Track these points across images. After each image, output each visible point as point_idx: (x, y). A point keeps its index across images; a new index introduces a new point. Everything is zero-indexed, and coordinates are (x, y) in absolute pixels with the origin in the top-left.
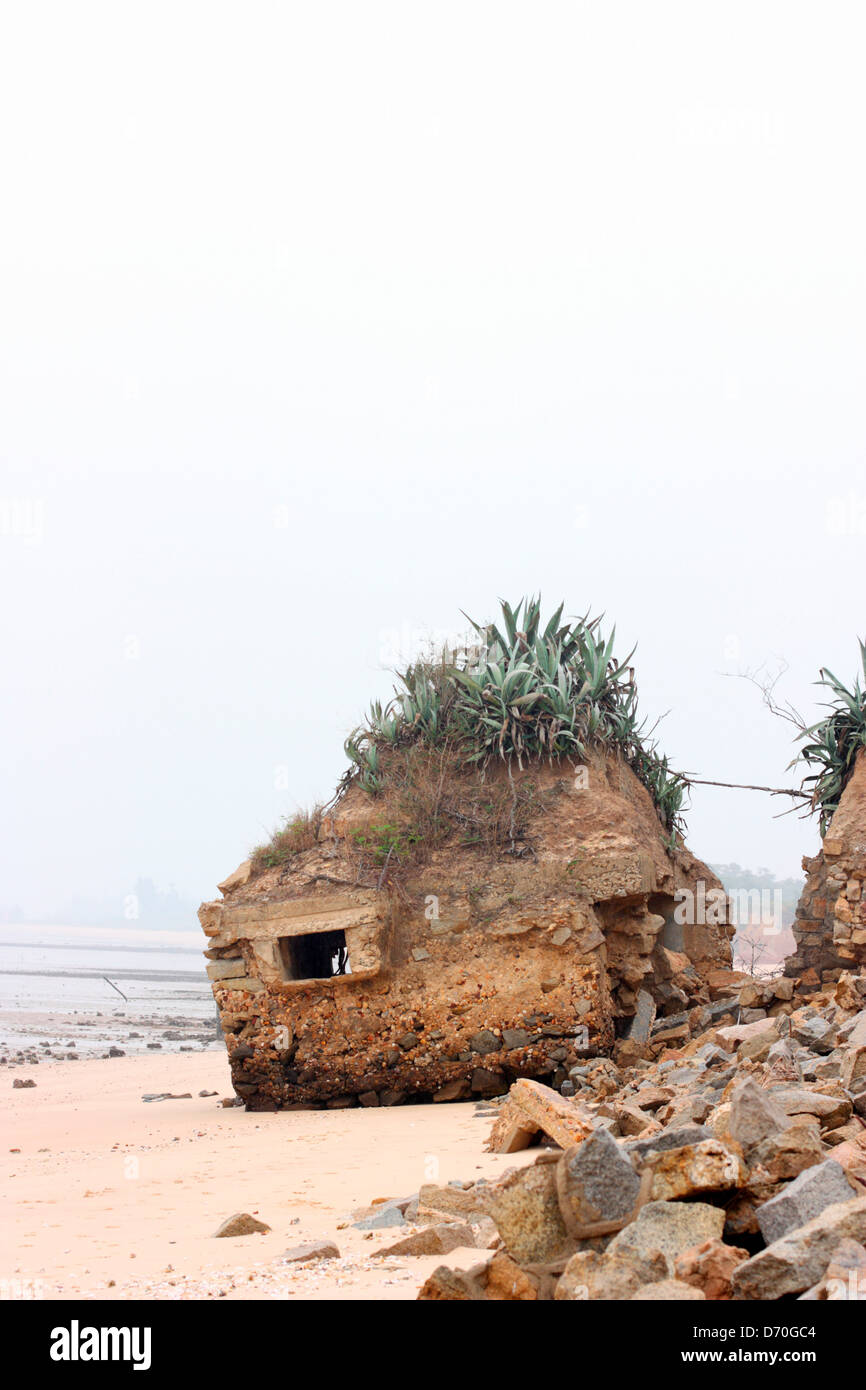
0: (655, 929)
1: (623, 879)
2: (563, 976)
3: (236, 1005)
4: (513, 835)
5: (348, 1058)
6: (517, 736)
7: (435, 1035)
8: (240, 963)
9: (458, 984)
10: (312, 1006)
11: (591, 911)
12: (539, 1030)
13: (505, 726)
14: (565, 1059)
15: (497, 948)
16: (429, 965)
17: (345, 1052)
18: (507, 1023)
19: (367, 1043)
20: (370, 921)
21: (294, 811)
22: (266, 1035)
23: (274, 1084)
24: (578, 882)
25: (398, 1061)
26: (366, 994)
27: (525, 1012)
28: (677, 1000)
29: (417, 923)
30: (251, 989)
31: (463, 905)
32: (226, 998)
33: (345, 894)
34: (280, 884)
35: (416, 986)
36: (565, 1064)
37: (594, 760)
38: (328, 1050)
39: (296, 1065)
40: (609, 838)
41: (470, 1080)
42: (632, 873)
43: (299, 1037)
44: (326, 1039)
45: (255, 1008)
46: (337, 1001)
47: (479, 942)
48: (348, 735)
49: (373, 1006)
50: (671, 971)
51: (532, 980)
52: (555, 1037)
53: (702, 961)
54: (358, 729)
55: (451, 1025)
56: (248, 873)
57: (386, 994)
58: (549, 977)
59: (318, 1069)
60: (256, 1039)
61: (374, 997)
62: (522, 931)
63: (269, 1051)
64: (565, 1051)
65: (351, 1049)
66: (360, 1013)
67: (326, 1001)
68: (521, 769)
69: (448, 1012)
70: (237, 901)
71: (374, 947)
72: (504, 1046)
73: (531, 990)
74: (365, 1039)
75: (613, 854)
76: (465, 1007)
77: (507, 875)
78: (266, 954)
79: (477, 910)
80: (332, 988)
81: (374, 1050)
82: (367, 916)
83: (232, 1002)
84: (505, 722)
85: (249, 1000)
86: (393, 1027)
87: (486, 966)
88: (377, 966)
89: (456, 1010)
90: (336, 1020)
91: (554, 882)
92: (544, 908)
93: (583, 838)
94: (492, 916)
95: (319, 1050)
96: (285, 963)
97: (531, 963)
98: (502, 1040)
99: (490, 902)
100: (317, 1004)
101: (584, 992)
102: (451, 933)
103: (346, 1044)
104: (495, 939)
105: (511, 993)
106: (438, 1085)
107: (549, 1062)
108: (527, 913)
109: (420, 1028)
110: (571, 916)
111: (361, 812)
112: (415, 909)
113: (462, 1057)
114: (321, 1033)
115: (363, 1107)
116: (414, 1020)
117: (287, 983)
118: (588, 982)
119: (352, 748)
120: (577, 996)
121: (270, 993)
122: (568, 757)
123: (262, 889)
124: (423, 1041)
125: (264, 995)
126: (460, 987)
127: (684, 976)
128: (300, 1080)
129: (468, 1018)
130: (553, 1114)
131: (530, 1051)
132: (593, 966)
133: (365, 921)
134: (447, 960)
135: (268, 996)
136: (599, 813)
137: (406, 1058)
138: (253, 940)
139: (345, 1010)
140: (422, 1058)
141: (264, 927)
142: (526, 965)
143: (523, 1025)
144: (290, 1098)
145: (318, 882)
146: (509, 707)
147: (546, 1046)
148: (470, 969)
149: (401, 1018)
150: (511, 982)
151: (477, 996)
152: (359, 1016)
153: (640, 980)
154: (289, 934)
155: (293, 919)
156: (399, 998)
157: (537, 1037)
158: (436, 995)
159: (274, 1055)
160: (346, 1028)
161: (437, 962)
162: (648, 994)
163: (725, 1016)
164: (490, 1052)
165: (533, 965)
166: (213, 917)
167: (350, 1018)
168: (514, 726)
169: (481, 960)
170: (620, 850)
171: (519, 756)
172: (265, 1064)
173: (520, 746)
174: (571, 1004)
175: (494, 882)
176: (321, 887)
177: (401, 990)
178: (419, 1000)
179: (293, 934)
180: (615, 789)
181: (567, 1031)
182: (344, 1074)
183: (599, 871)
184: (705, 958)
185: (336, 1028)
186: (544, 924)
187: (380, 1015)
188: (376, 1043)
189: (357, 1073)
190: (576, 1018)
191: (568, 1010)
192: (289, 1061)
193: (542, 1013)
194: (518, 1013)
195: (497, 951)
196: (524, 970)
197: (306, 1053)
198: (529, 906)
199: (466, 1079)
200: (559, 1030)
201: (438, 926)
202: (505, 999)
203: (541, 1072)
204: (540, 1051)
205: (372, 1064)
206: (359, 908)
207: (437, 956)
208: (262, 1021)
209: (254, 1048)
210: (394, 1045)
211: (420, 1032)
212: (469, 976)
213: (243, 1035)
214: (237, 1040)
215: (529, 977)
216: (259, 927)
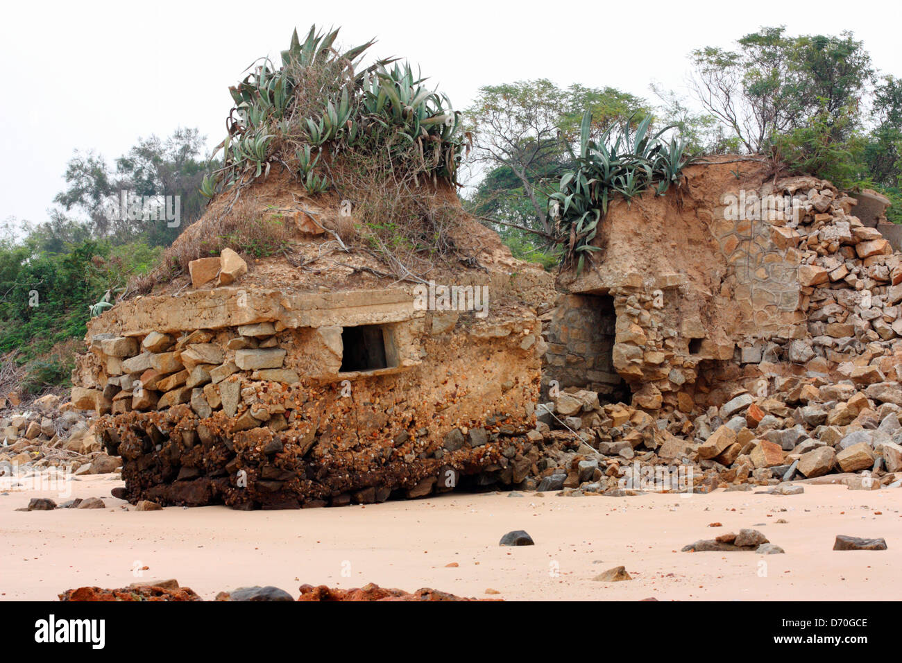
1: (545, 293)
2: (516, 379)
3: (277, 397)
5: (356, 454)
7: (422, 432)
8: (278, 353)
9: (442, 383)
12: (498, 429)
14: (514, 457)
15: (474, 350)
17: (356, 448)
18: (474, 422)
19: (373, 438)
20: (420, 316)
22: (297, 429)
23: (301, 480)
24: (516, 293)
25: (392, 457)
27: (489, 411)
30: (287, 380)
32: (265, 390)
33: (397, 287)
35: (414, 383)
36: (512, 462)
38: (343, 445)
39: (314, 460)
41: (438, 477)
43: (321, 432)
44: (342, 435)
45: (291, 400)
47: (462, 344)
49: (383, 402)
51: (496, 382)
52: (510, 436)
55: (435, 422)
58: (507, 379)
59: (333, 465)
60: (289, 433)
61: (385, 394)
63: (297, 446)
64: (514, 450)
65: (360, 445)
69: (434, 409)
71: (420, 342)
72: (469, 444)
73: (494, 391)
74: (372, 435)
76: (445, 406)
81: (377, 446)
82: (420, 311)
85: (286, 392)
86: (394, 424)
87: (464, 366)
89: (439, 408)
90: (354, 414)
92: (515, 314)
95: (335, 445)
98: (469, 437)
101: (532, 394)
102: (444, 333)
103: (357, 439)
104: (476, 341)
105: (480, 393)
106: (416, 481)
107: (502, 459)
108: (507, 319)
109: (412, 425)
113: (438, 454)
114: (339, 428)
116: (412, 416)
117: (342, 375)
118: (535, 386)
120: (526, 398)
121: (304, 386)
124: (413, 437)
125: (298, 387)
126: (444, 387)
128: (319, 475)
129: (446, 416)
131: (489, 449)
134: (437, 360)
135: (301, 388)
137: (399, 454)
138: (316, 329)
139: (362, 404)
140: (410, 455)
141: (328, 316)
142: (493, 367)
143: (486, 424)
144: (312, 494)
147: (502, 444)
148: (453, 369)
149: (402, 414)
150: (480, 383)
151: (454, 396)
152: (372, 411)
154: (351, 324)
155: (354, 309)
156: (403, 395)
157: (496, 435)
158: (428, 393)
159: (300, 450)
160: (359, 423)
161: (432, 361)
164: (458, 450)
165: (498, 366)
167: (366, 413)
169: (461, 361)
172: (292, 459)
174: (522, 405)
176: (370, 280)
177: (404, 387)
178: (417, 398)
179: (355, 325)
181: (518, 431)
182: (352, 471)
183: (530, 284)
185: (352, 423)
186: (518, 329)
187: (386, 411)
188: (379, 439)
189: (363, 469)
190: (525, 418)
191: (519, 412)
192: (308, 456)
193: (501, 413)
194: (483, 412)
195: (474, 352)
196: (491, 372)
197: (325, 448)
198: (502, 311)
199: (436, 475)
200: (512, 430)
201: (437, 326)
202: (475, 399)
203: (494, 469)
204: (497, 449)
205: (375, 460)
206: (412, 301)
207: (432, 355)
208: (295, 414)
209: (286, 442)
210: (392, 442)
211: (411, 429)
212: (450, 376)
213: (273, 429)
214: (271, 434)
215: (493, 379)
216: (323, 316)
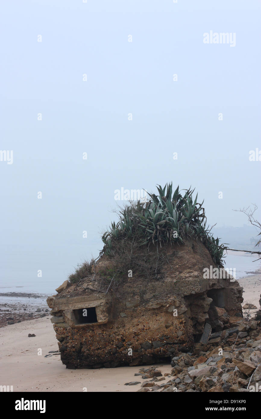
0: (209, 303)
1: (194, 288)
2: (173, 322)
3: (61, 333)
4: (157, 271)
5: (99, 351)
6: (159, 235)
7: (129, 343)
8: (61, 318)
9: (136, 325)
10: (86, 333)
11: (183, 299)
12: (165, 341)
13: (154, 232)
14: (174, 352)
15: (150, 313)
16: (126, 319)
17: (98, 349)
18: (154, 339)
20: (103, 304)
21: (84, 262)
22: (71, 343)
23: (74, 360)
24: (178, 289)
25: (116, 352)
26: (105, 329)
27: (160, 335)
28: (219, 326)
29: (121, 304)
30: (65, 327)
31: (138, 298)
32: (57, 330)
33: (96, 295)
34: (75, 290)
35: (122, 326)
36: (174, 354)
37: (187, 243)
38: (92, 348)
39: (82, 353)
40: (190, 272)
41: (142, 359)
42: (197, 285)
43: (82, 343)
44: (92, 344)
45: (67, 333)
46: (95, 331)
47: (143, 311)
48: (102, 235)
49: (107, 333)
50: (218, 316)
51: (162, 324)
52: (171, 344)
53: (231, 311)
54: (106, 232)
55: (135, 340)
56: (66, 285)
57: (112, 328)
58: (168, 323)
59: (89, 354)
60: (68, 344)
61: (108, 330)
62: (158, 307)
63: (72, 348)
64: (174, 349)
65: (100, 348)
66: (103, 335)
67: (91, 331)
68: (161, 247)
69: (133, 335)
70: (59, 297)
71: (105, 314)
72: (153, 347)
73: (162, 327)
74: (105, 344)
75: (190, 279)
76: (139, 333)
77: (153, 286)
78: (69, 316)
79: (143, 299)
80: (93, 326)
81: (108, 348)
82: (103, 303)
83: (59, 331)
84: (155, 231)
85: (65, 331)
86: (114, 340)
87: (146, 319)
88: (107, 320)
89: (136, 334)
90: (95, 337)
91: (170, 289)
92: (165, 299)
93: (181, 272)
94: (147, 301)
95: (89, 348)
96: (76, 318)
97: (162, 318)
98: (152, 345)
99: (147, 296)
100: (88, 332)
101: (180, 328)
102: (133, 308)
103: (98, 346)
104: (149, 309)
105: (155, 328)
106: (131, 360)
107: (168, 353)
108: (160, 301)
109: (124, 341)
110: (175, 302)
111: (106, 263)
112: (121, 299)
113: (139, 351)
114: (90, 342)
115: (105, 368)
116: (122, 338)
117: (76, 326)
118: (182, 325)
119: (104, 239)
120: (178, 330)
121: (72, 328)
122: (178, 242)
123: (69, 292)
124: (125, 345)
125: (70, 329)
126: (137, 326)
127: (223, 317)
128: (83, 358)
129: (140, 337)
131: (162, 349)
132: (183, 319)
134: (132, 317)
135: (71, 329)
136: (187, 263)
137: (119, 351)
138: (64, 311)
139: (98, 334)
140: (125, 351)
141: (68, 306)
142: (160, 319)
143: (159, 339)
144: (80, 364)
145: (87, 290)
146: (156, 226)
147: (167, 347)
148: (141, 320)
149: (117, 337)
150: (155, 325)
151: (143, 329)
152: (103, 336)
153: (204, 322)
154: (77, 309)
155: (78, 303)
156: (116, 330)
157: (164, 344)
158: (129, 329)
159: (74, 350)
160: (98, 340)
161: (129, 318)
162: (209, 325)
164: (148, 349)
166: (51, 302)
167: (100, 337)
168: (158, 232)
169: (144, 317)
170: (193, 277)
171: (160, 242)
172: (71, 353)
173: (160, 239)
174: (176, 332)
175: (149, 289)
176: (87, 292)
177: (117, 327)
178: (123, 331)
180: (195, 252)
181: (175, 342)
182: (98, 356)
183: (185, 285)
184: (232, 310)
185: (95, 340)
186: (165, 305)
187: (110, 336)
188: (109, 346)
189: (103, 356)
190: (178, 337)
191: (175, 335)
192: (79, 352)
193: (166, 336)
194: (157, 335)
196: (159, 320)
197: (85, 349)
198: (160, 298)
199: (140, 358)
200: (172, 342)
201: (129, 305)
202: (153, 331)
203: (166, 356)
204: (165, 349)
205: (107, 353)
206: (100, 300)
207: (129, 315)
208: (69, 338)
209: (67, 348)
210: (115, 346)
211: (124, 342)
212: (140, 322)
213: (63, 343)
214: (61, 344)
215: (161, 323)
216: (66, 306)
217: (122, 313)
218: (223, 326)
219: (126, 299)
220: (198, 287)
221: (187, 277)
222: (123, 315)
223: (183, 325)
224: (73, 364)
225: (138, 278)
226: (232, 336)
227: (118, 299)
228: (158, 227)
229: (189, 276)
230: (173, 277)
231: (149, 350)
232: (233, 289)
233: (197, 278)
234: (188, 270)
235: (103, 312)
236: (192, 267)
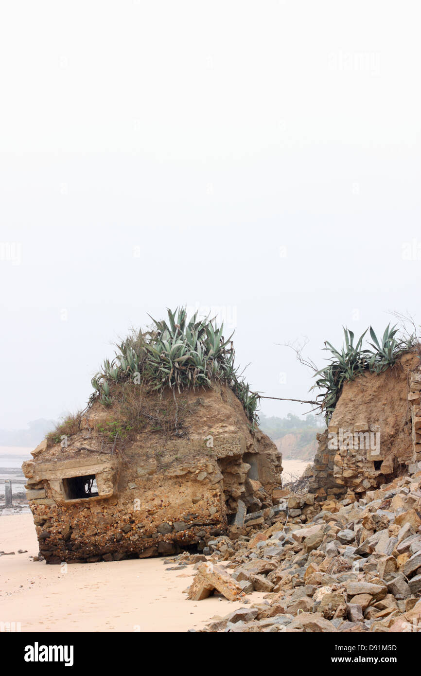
0: (246, 470)
1: (232, 447)
2: (203, 495)
3: (41, 512)
4: (177, 426)
5: (97, 537)
6: (177, 377)
7: (140, 525)
8: (43, 491)
10: (79, 512)
11: (216, 463)
12: (191, 522)
13: (172, 372)
14: (204, 536)
15: (170, 482)
16: (137, 491)
17: (96, 534)
18: (175, 519)
19: (106, 529)
20: (108, 470)
21: (67, 415)
22: (56, 526)
23: (61, 551)
24: (209, 449)
25: (122, 538)
26: (106, 506)
27: (184, 513)
28: (256, 504)
29: (131, 470)
30: (48, 504)
31: (153, 461)
32: (36, 509)
33: (96, 457)
34: (63, 452)
35: (130, 501)
36: (204, 539)
37: (215, 388)
38: (87, 533)
39: (71, 541)
40: (224, 427)
41: (157, 547)
42: (236, 444)
43: (73, 527)
44: (86, 528)
45: (51, 513)
46: (91, 509)
47: (161, 479)
48: (93, 376)
49: (109, 512)
50: (253, 490)
51: (188, 497)
52: (199, 525)
53: (267, 485)
54: (98, 373)
55: (148, 520)
56: (46, 446)
57: (116, 505)
58: (196, 496)
59: (82, 543)
60: (51, 529)
61: (109, 507)
62: (183, 474)
63: (58, 534)
64: (204, 532)
65: (99, 533)
66: (103, 515)
67: (86, 509)
68: (180, 393)
69: (147, 514)
70: (41, 461)
71: (110, 483)
72: (174, 530)
73: (187, 502)
74: (106, 528)
75: (226, 435)
76: (155, 512)
77: (175, 446)
78: (57, 487)
79: (160, 463)
80: (89, 503)
81: (110, 533)
82: (107, 468)
83: (39, 511)
84: (172, 370)
85: (47, 509)
86: (119, 522)
87: (165, 491)
88: (111, 492)
89: (150, 513)
90: (91, 518)
91: (198, 449)
92: (193, 462)
93: (210, 427)
94: (168, 466)
95: (83, 533)
96: (65, 491)
97: (187, 489)
98: (173, 527)
99: (166, 459)
100: (82, 511)
101: (213, 503)
102: (147, 475)
103: (96, 530)
104: (169, 477)
105: (177, 504)
106: (141, 550)
107: (197, 538)
108: (185, 465)
109: (133, 522)
110: (207, 466)
111: (100, 416)
112: (129, 463)
113: (153, 536)
114: (84, 525)
115: (105, 561)
116: (130, 518)
117: (67, 501)
118: (216, 498)
119: (95, 383)
120: (210, 505)
121: (58, 506)
122: (203, 387)
123: (53, 454)
124: (134, 528)
125: (55, 507)
126: (152, 501)
127: (259, 493)
128: (73, 548)
129: (156, 516)
130: (221, 581)
131: (187, 533)
133: (106, 470)
136: (218, 414)
137: (126, 537)
138: (50, 480)
139: (95, 513)
140: (134, 537)
141: (55, 474)
142: (185, 490)
143: (183, 520)
144: (69, 557)
145: (82, 451)
146: (173, 362)
147: (195, 530)
148: (157, 493)
149: (123, 517)
150: (177, 499)
151: (161, 506)
152: (103, 516)
153: (239, 496)
154: (68, 477)
155: (69, 470)
156: (122, 508)
157: (191, 525)
159: (60, 536)
160: (96, 523)
161: (141, 489)
162: (242, 502)
163: (281, 513)
164: (167, 533)
165: (188, 490)
166: (30, 469)
167: (98, 518)
168: (176, 372)
169: (162, 488)
170: (229, 433)
171: (178, 386)
172: (56, 541)
173: (179, 381)
174: (207, 509)
175: (168, 449)
176: (83, 454)
177: (123, 504)
178: (132, 508)
179: (70, 477)
180: (225, 401)
181: (205, 522)
182: (95, 545)
183: (220, 443)
184: (269, 483)
185: (91, 522)
186: (193, 470)
187: (113, 516)
188: (111, 529)
189: (102, 544)
190: (209, 516)
191: (205, 512)
192: (68, 539)
193: (193, 514)
194: (181, 514)
195: (170, 483)
196: (184, 493)
197: (76, 535)
198: (186, 461)
199: (155, 546)
200: (201, 522)
201: (141, 471)
202: (175, 507)
203: (192, 543)
204: (192, 532)
205: (109, 540)
206: (102, 463)
207: (141, 486)
208: (54, 520)
209: (50, 533)
210: (120, 530)
211: (133, 524)
212: (157, 496)
213: (45, 527)
214: (42, 529)
215: (186, 496)
216: (52, 473)
217: (131, 483)
218: (261, 504)
219: (136, 463)
220: (237, 446)
221: (221, 433)
222: (132, 485)
223: (218, 498)
224: (59, 556)
225: (150, 435)
226: (279, 516)
227: (125, 464)
228: (177, 365)
229: (223, 432)
230: (201, 433)
231: (169, 534)
232: (269, 455)
233: (235, 433)
234: (221, 424)
235: (107, 480)
236: (225, 419)
